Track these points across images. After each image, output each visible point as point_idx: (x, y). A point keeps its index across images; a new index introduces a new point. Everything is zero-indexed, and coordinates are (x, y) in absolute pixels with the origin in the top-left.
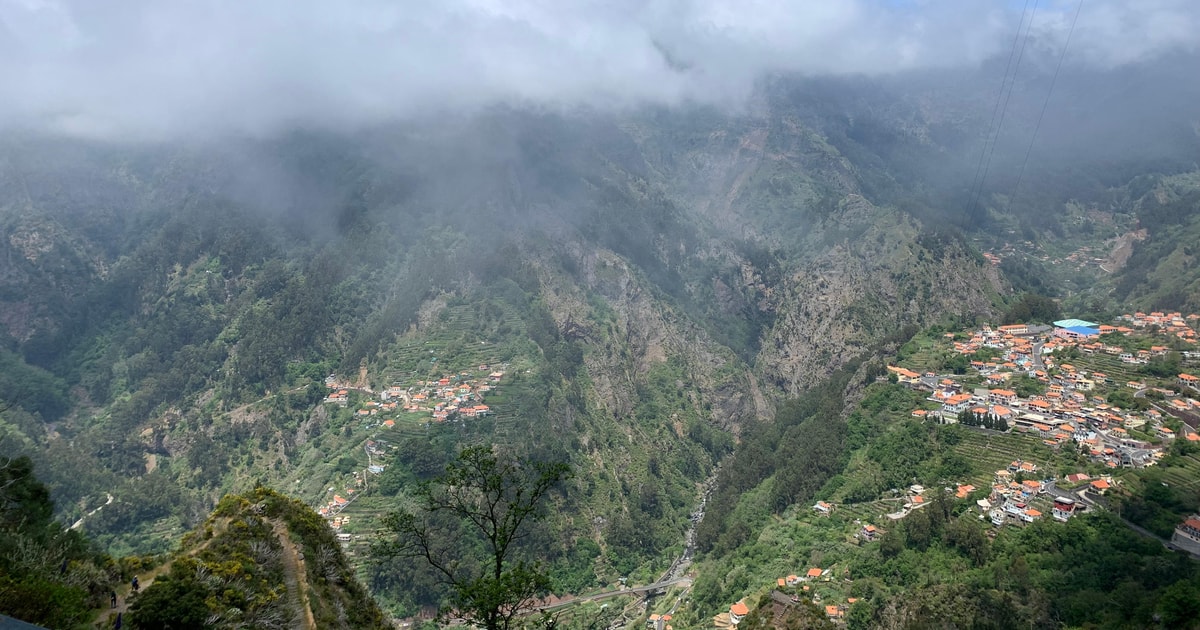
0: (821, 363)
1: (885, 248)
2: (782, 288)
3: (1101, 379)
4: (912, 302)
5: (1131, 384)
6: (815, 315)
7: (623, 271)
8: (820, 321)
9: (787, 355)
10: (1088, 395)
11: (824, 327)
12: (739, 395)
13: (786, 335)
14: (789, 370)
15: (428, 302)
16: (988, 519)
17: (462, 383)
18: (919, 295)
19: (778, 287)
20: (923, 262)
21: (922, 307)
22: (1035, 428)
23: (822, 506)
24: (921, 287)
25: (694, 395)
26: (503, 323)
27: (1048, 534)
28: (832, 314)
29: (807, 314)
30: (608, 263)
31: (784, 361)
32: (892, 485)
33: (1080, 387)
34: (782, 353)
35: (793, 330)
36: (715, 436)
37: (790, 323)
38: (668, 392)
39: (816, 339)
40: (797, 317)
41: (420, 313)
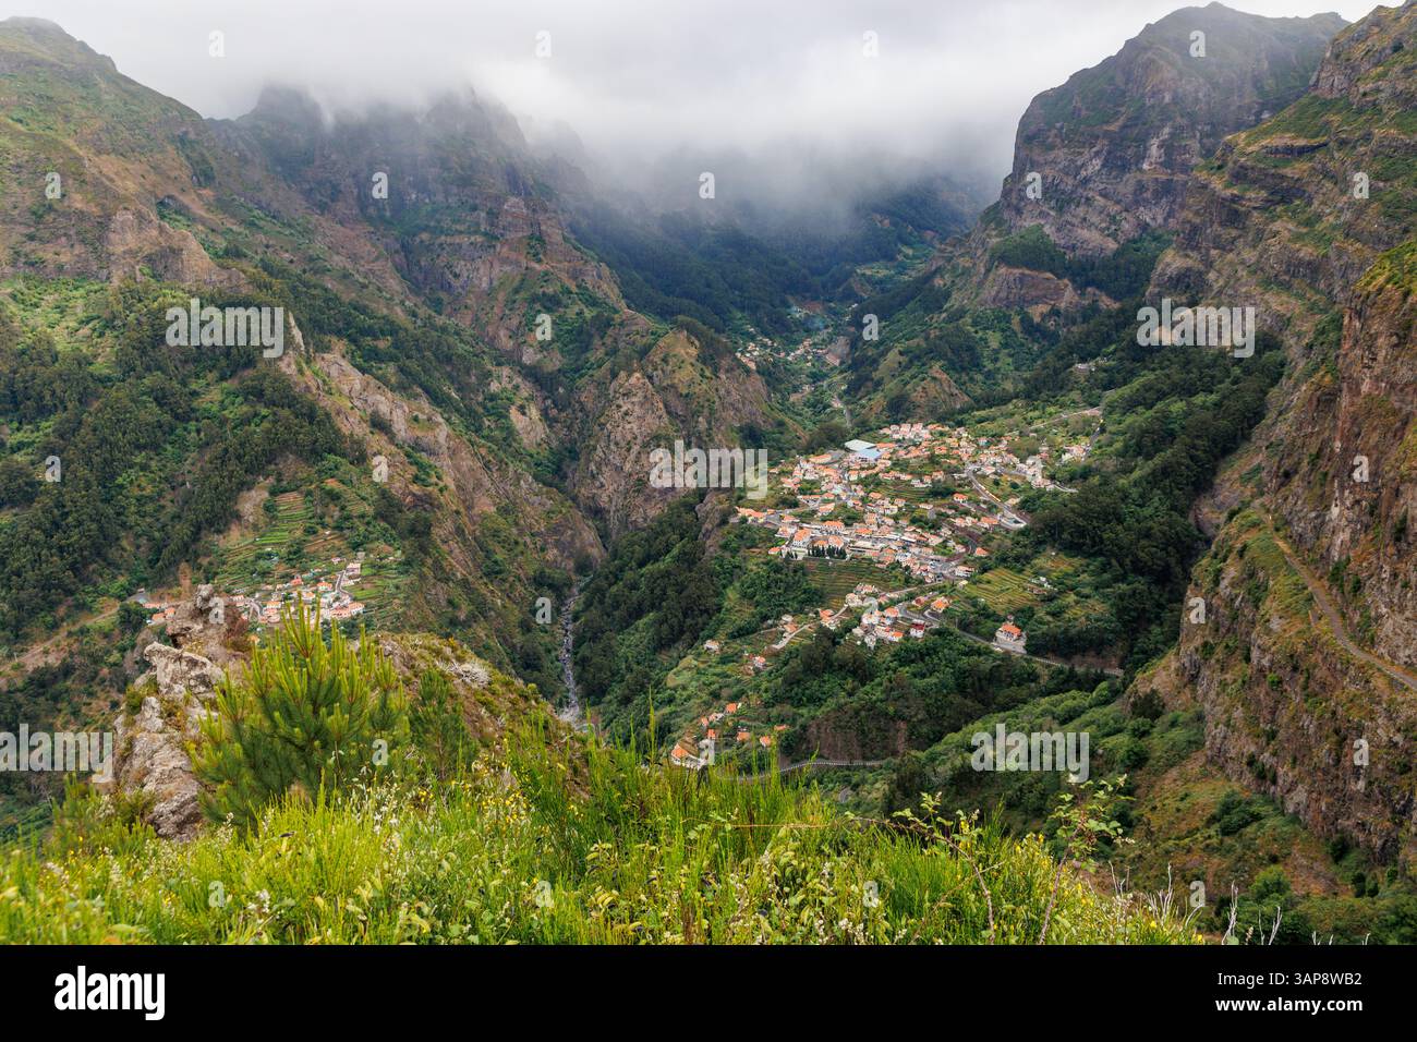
0: (638, 491)
1: (670, 368)
2: (574, 411)
3: (901, 503)
4: (701, 419)
5: (922, 506)
6: (623, 444)
7: (439, 424)
8: (629, 450)
9: (602, 485)
10: (896, 518)
11: (632, 457)
12: (570, 532)
13: (599, 468)
14: (606, 499)
15: (245, 494)
16: (864, 644)
17: (318, 581)
18: (706, 411)
19: (570, 411)
20: (705, 381)
21: (709, 423)
22: (868, 554)
23: (712, 645)
24: (706, 404)
25: (528, 540)
26: (343, 508)
27: (914, 651)
28: (639, 441)
29: (617, 444)
30: (421, 416)
31: (600, 491)
32: (765, 618)
33: (888, 512)
34: (598, 484)
35: (605, 461)
36: (557, 575)
37: (601, 454)
38: (504, 541)
39: (628, 467)
40: (608, 447)
41: (239, 507)
